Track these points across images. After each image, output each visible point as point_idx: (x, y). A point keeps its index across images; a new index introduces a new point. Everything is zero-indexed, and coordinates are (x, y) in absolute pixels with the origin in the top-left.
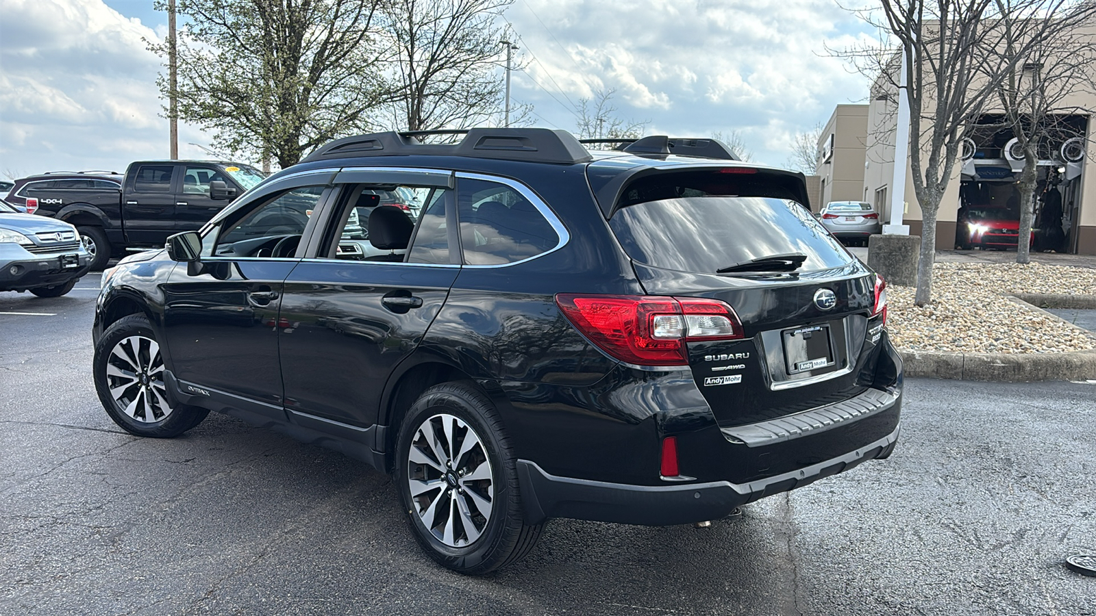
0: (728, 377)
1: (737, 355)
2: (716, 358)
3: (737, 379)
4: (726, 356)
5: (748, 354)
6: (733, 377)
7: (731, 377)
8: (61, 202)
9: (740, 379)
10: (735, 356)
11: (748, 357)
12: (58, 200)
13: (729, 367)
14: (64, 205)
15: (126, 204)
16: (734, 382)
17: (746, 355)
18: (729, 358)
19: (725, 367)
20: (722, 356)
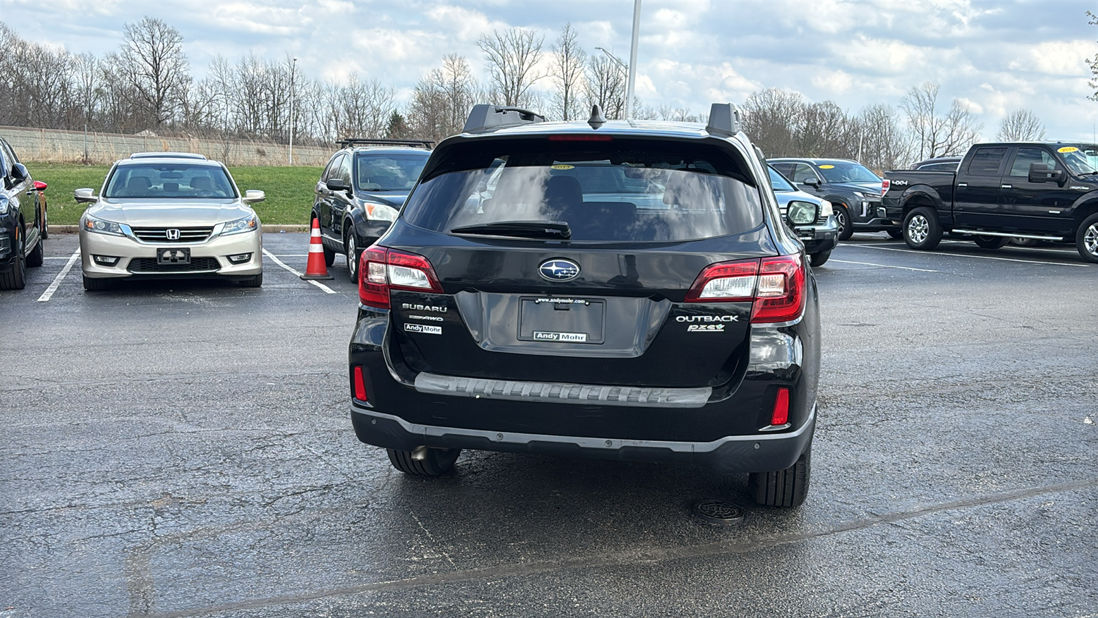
0: (427, 327)
1: (433, 307)
2: (413, 306)
3: (438, 331)
4: (422, 306)
5: (446, 308)
6: (433, 327)
7: (430, 327)
8: (906, 183)
9: (440, 331)
10: (431, 308)
11: (446, 311)
12: (905, 182)
13: (425, 318)
14: (909, 186)
15: (957, 186)
16: (433, 332)
17: (443, 309)
18: (426, 309)
19: (421, 317)
20: (418, 306)
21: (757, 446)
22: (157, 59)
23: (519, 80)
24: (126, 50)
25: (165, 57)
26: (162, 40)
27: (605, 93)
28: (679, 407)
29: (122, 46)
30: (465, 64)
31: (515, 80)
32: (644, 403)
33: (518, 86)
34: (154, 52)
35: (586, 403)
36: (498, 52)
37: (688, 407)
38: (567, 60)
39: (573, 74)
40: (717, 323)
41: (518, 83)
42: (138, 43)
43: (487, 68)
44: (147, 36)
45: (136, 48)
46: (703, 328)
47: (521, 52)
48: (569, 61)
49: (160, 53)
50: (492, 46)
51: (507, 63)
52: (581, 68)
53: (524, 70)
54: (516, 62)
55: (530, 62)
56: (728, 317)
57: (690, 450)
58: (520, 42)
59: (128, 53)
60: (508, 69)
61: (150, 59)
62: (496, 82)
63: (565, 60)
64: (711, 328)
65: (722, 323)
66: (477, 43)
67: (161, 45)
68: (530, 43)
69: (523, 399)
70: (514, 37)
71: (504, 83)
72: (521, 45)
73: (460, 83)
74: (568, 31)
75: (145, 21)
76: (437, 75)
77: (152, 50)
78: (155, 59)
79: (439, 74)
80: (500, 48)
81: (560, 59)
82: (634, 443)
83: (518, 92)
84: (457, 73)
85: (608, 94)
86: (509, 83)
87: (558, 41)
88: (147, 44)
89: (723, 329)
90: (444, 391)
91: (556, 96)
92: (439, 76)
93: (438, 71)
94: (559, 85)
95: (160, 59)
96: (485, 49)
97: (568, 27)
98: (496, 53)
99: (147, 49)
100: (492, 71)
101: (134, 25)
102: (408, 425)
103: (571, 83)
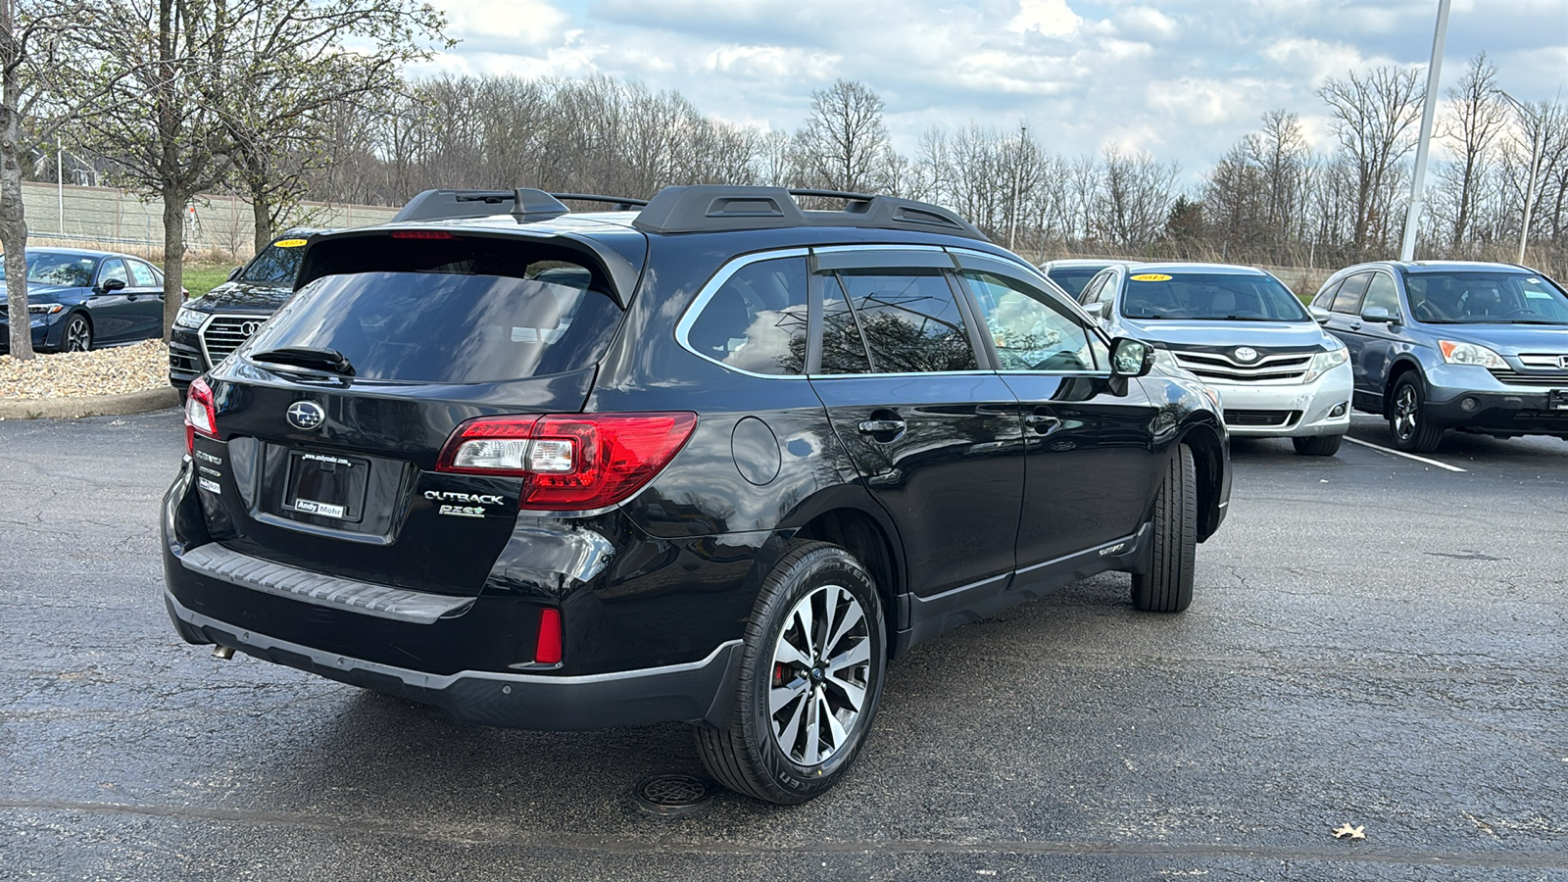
21: (506, 690)
22: (851, 135)
23: (1386, 145)
24: (813, 125)
25: (860, 133)
26: (857, 110)
27: (1540, 162)
28: (406, 620)
29: (807, 120)
30: (1296, 125)
31: (1380, 146)
32: (371, 610)
33: (1383, 155)
34: (848, 125)
35: (313, 602)
36: (1353, 104)
37: (417, 621)
38: (1475, 112)
39: (1484, 133)
40: (474, 504)
41: (1384, 151)
42: (828, 116)
43: (1334, 129)
44: (840, 105)
45: (825, 122)
46: (457, 511)
47: (1392, 103)
48: (1479, 114)
49: (854, 127)
50: (1345, 95)
51: (1366, 121)
52: (1500, 124)
53: (1396, 130)
54: (1383, 119)
55: (1408, 117)
56: (489, 497)
57: (423, 685)
58: (1393, 88)
59: (815, 130)
60: (1367, 130)
61: (841, 136)
62: (1346, 150)
63: (1471, 111)
64: (468, 512)
65: (482, 505)
66: (1320, 92)
67: (856, 116)
68: (1410, 88)
69: (260, 589)
70: (1383, 81)
71: (1360, 151)
72: (1393, 92)
73: (1288, 154)
74: (1480, 65)
75: (838, 86)
76: (1251, 143)
77: (844, 124)
78: (848, 135)
79: (1255, 141)
80: (1357, 98)
81: (1464, 109)
82: (366, 665)
83: (1382, 165)
84: (1282, 139)
85: (1545, 162)
86: (1367, 150)
87: (1461, 82)
88: (838, 116)
89: (482, 514)
90: (200, 569)
91: (1451, 168)
92: (1254, 145)
93: (1254, 137)
94: (1457, 152)
95: (854, 134)
96: (1331, 100)
97: (1482, 59)
98: (1348, 105)
99: (838, 122)
100: (1339, 134)
101: (824, 92)
102: (180, 609)
103: (1480, 147)
